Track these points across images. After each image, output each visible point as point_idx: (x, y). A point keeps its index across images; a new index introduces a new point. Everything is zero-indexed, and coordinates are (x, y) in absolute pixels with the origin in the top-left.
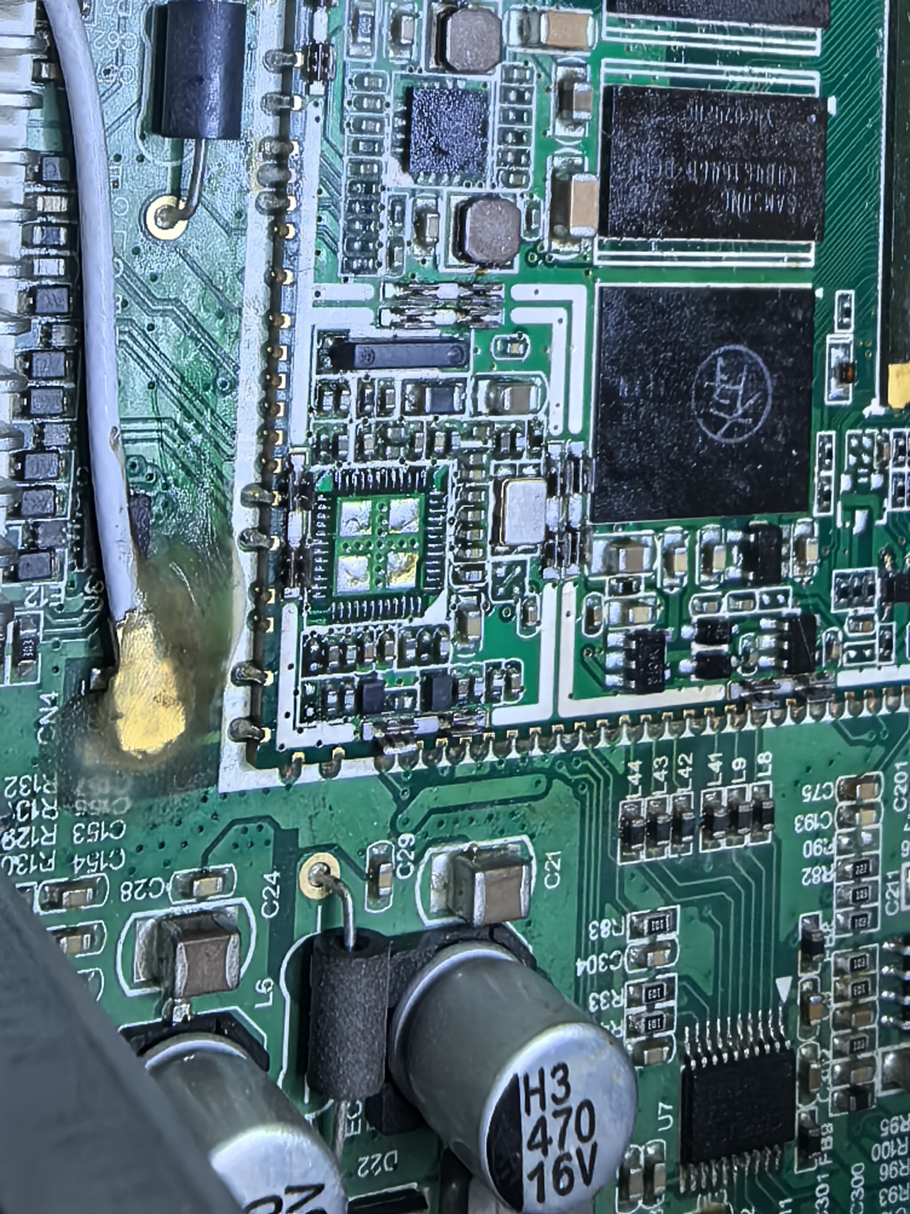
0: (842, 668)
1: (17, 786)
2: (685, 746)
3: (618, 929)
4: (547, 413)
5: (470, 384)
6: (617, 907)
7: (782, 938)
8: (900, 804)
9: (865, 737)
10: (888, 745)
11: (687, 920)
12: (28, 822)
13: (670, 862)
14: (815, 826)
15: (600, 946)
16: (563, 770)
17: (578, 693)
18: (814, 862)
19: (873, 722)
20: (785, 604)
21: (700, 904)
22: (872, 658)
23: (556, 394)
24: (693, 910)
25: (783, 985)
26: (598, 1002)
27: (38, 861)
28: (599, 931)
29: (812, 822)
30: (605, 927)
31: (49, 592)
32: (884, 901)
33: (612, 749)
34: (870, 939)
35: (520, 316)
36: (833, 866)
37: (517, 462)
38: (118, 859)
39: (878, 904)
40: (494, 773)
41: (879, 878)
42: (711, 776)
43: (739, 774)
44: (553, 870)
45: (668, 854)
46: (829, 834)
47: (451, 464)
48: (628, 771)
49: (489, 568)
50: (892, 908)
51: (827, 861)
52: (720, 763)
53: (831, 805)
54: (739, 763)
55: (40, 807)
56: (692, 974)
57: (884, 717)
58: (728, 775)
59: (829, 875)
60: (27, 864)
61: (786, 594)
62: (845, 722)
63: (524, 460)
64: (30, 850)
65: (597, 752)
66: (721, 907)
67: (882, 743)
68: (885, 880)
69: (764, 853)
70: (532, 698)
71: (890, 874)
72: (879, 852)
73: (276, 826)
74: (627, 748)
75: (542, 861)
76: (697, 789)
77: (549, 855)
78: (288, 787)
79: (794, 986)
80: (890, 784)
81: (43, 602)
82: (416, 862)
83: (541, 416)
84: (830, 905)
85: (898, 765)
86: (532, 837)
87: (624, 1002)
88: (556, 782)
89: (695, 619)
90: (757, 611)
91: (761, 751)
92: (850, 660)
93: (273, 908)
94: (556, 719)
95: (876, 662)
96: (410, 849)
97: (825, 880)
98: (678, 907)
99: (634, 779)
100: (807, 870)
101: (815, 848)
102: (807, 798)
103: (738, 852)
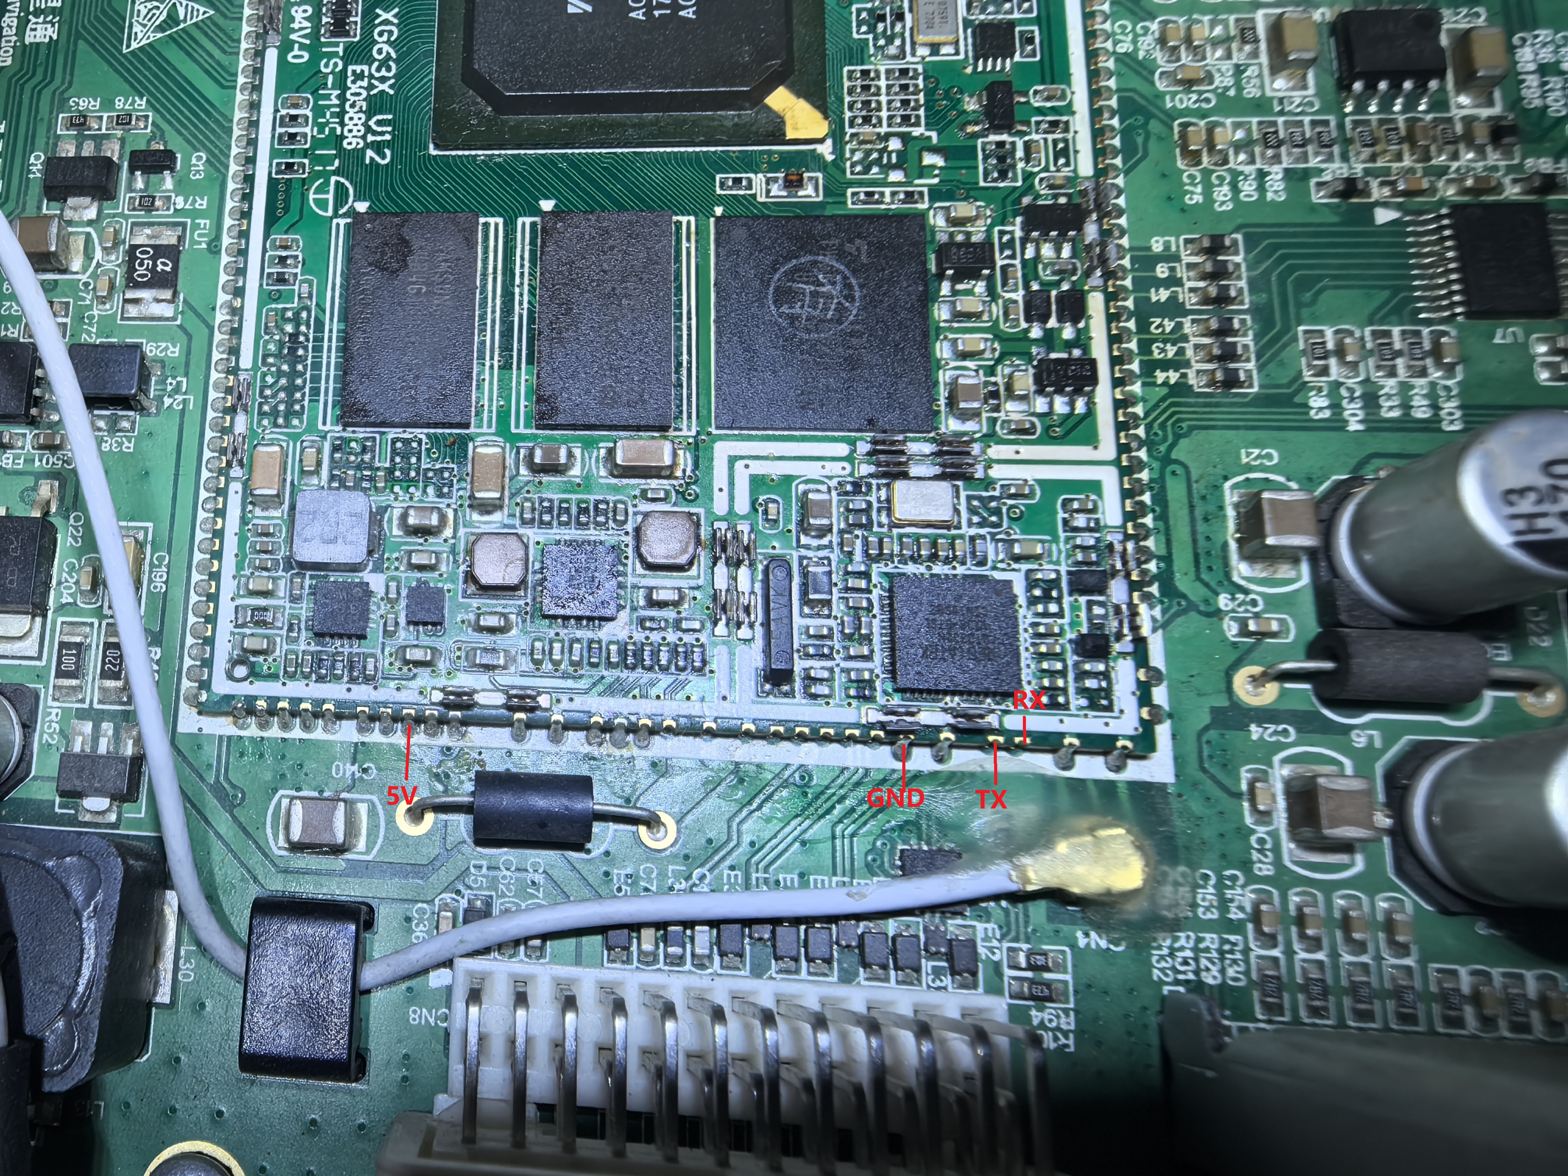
0: (1075, 171)
1: (1162, 970)
2: (1143, 327)
3: (1320, 390)
4: (830, 478)
5: (803, 552)
6: (1297, 392)
7: (1335, 219)
8: (1207, 100)
9: (1140, 140)
10: (1149, 116)
11: (1315, 320)
12: (1196, 960)
13: (1257, 338)
14: (1226, 189)
15: (1336, 407)
16: (1163, 448)
17: (1092, 440)
18: (1261, 188)
19: (1126, 134)
20: (1012, 233)
21: (1299, 305)
22: (1066, 141)
23: (813, 470)
24: (1305, 312)
25: (1383, 216)
26: (1391, 408)
27: (1231, 952)
28: (1321, 409)
29: (1222, 193)
30: (1318, 403)
31: (986, 939)
32: (1301, 113)
33: (1144, 400)
34: (1341, 126)
35: (742, 506)
36: (1266, 168)
37: (875, 505)
38: (1234, 878)
39: (1307, 119)
40: (1163, 517)
41: (1281, 120)
42: (1173, 298)
43: (1172, 269)
44: (1259, 457)
45: (1248, 340)
46: (1235, 174)
47: (876, 569)
48: (1165, 383)
49: (973, 531)
50: (1311, 104)
51: (1262, 175)
52: (1162, 290)
53: (1207, 173)
54: (1162, 271)
55: (1182, 949)
56: (1368, 310)
57: (1122, 122)
58: (1173, 281)
59: (1276, 172)
60: (1235, 962)
61: (1002, 233)
62: (1125, 162)
63: (873, 498)
64: (1222, 959)
65: (1147, 414)
66: (1303, 284)
67: (1146, 123)
68: (1282, 113)
69: (1251, 241)
70: (1095, 486)
71: (1277, 109)
72: (1255, 120)
73: (1206, 728)
74: (1144, 384)
75: (1249, 468)
76: (1186, 313)
77: (1245, 460)
78: (1170, 716)
79: (1385, 205)
80: (1187, 112)
81: (995, 943)
82: (1246, 592)
83: (833, 483)
84: (1306, 170)
85: (1169, 105)
86: (1226, 478)
87: (1392, 382)
88: (1174, 456)
89: (1024, 325)
90: (1017, 262)
91: (1149, 248)
92: (1067, 164)
93: (1285, 731)
94: (1117, 462)
95: (1070, 136)
96: (1233, 599)
97: (1280, 176)
98: (1301, 328)
99: (1173, 377)
100: (1270, 196)
101: (1248, 189)
102: (1198, 198)
103: (1249, 269)
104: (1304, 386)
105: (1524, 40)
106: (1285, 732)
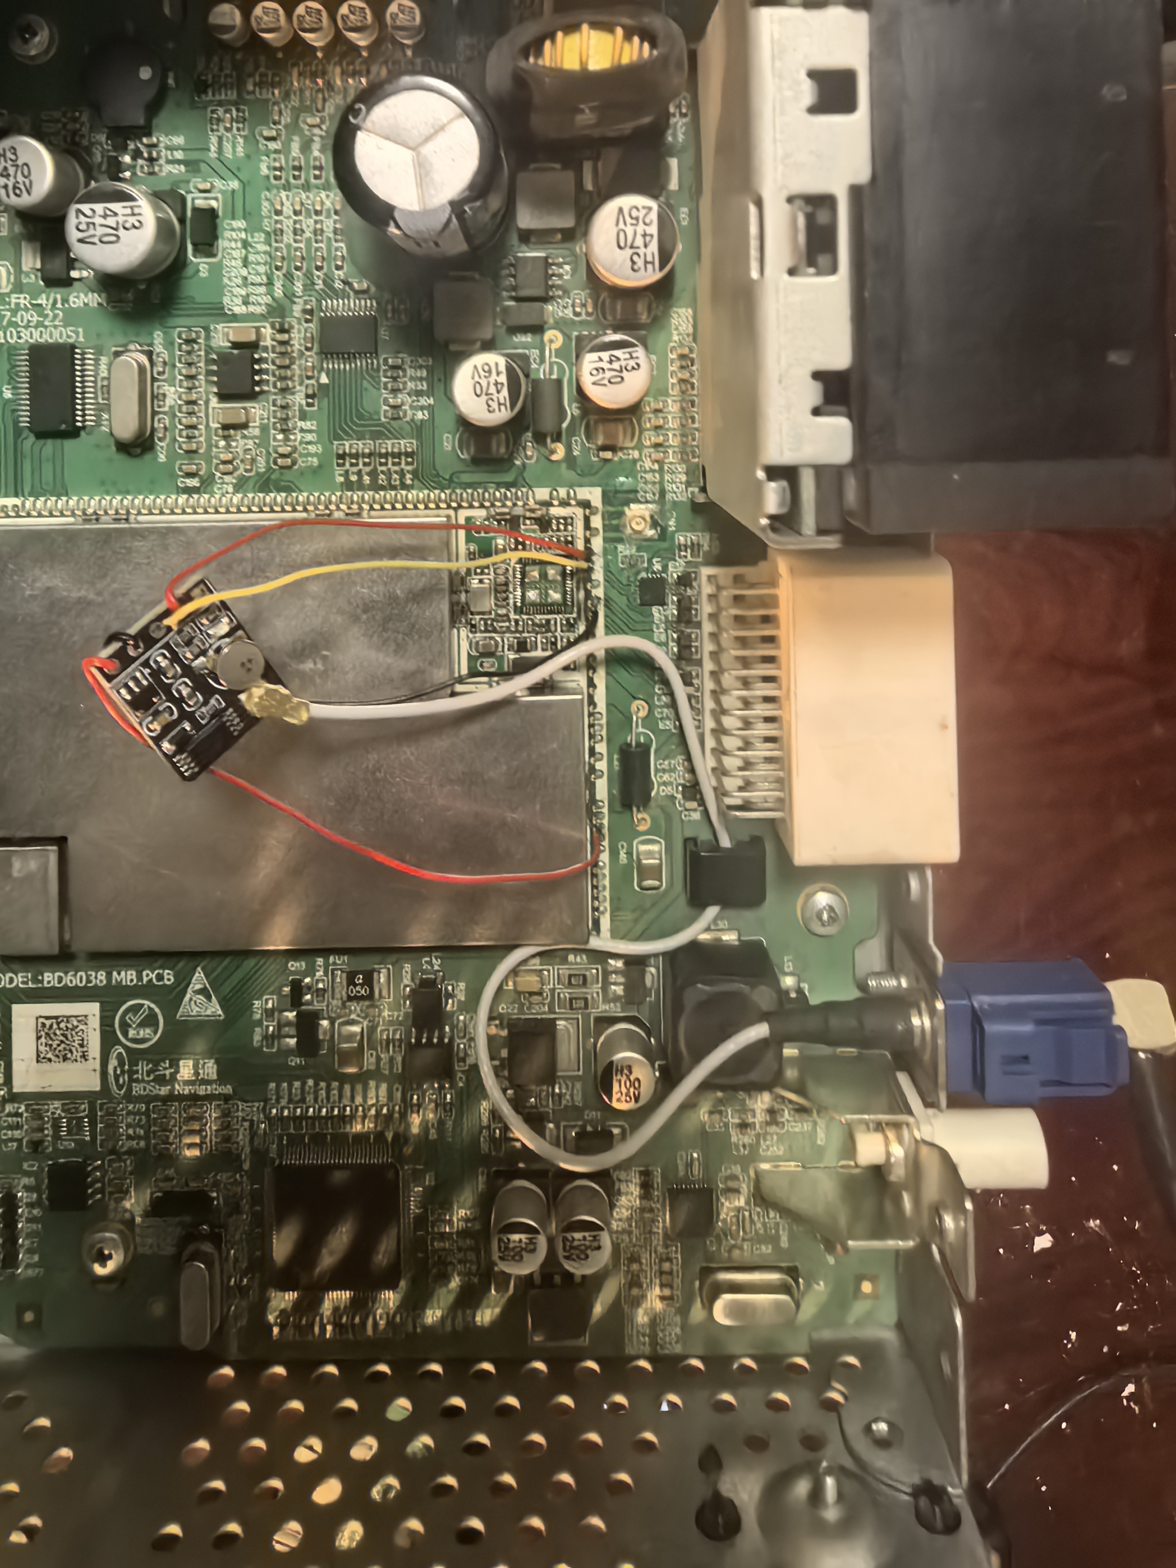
2: (383, 488)
3: (414, 415)
4: (468, 636)
5: (506, 649)
6: (415, 424)
7: (326, 400)
8: (261, 452)
10: (269, 479)
11: (379, 413)
13: (389, 439)
14: (310, 447)
15: (422, 408)
18: (310, 431)
19: (278, 490)
21: (371, 419)
23: (465, 645)
24: (376, 417)
25: (324, 380)
26: (422, 385)
28: (423, 414)
29: (312, 449)
30: (420, 416)
32: (269, 410)
33: (420, 489)
34: (276, 393)
36: (299, 429)
39: (272, 408)
41: (272, 421)
42: (368, 474)
43: (353, 474)
45: (389, 442)
46: (301, 443)
48: (412, 480)
49: (492, 573)
50: (264, 406)
51: (302, 430)
52: (364, 479)
54: (354, 478)
57: (272, 492)
58: (359, 474)
59: (301, 424)
63: (478, 617)
66: (360, 417)
68: (268, 419)
69: (337, 437)
71: (266, 422)
72: (273, 433)
78: (571, 487)
82: (513, 452)
83: (471, 634)
84: (300, 411)
85: (263, 470)
86: (459, 457)
87: (409, 384)
88: (447, 477)
91: (342, 484)
94: (456, 509)
96: (516, 458)
97: (303, 423)
98: (383, 419)
99: (408, 476)
100: (314, 428)
101: (309, 437)
102: (315, 460)
103: (353, 439)
104: (413, 420)
105: (229, 309)
106: (576, 441)
